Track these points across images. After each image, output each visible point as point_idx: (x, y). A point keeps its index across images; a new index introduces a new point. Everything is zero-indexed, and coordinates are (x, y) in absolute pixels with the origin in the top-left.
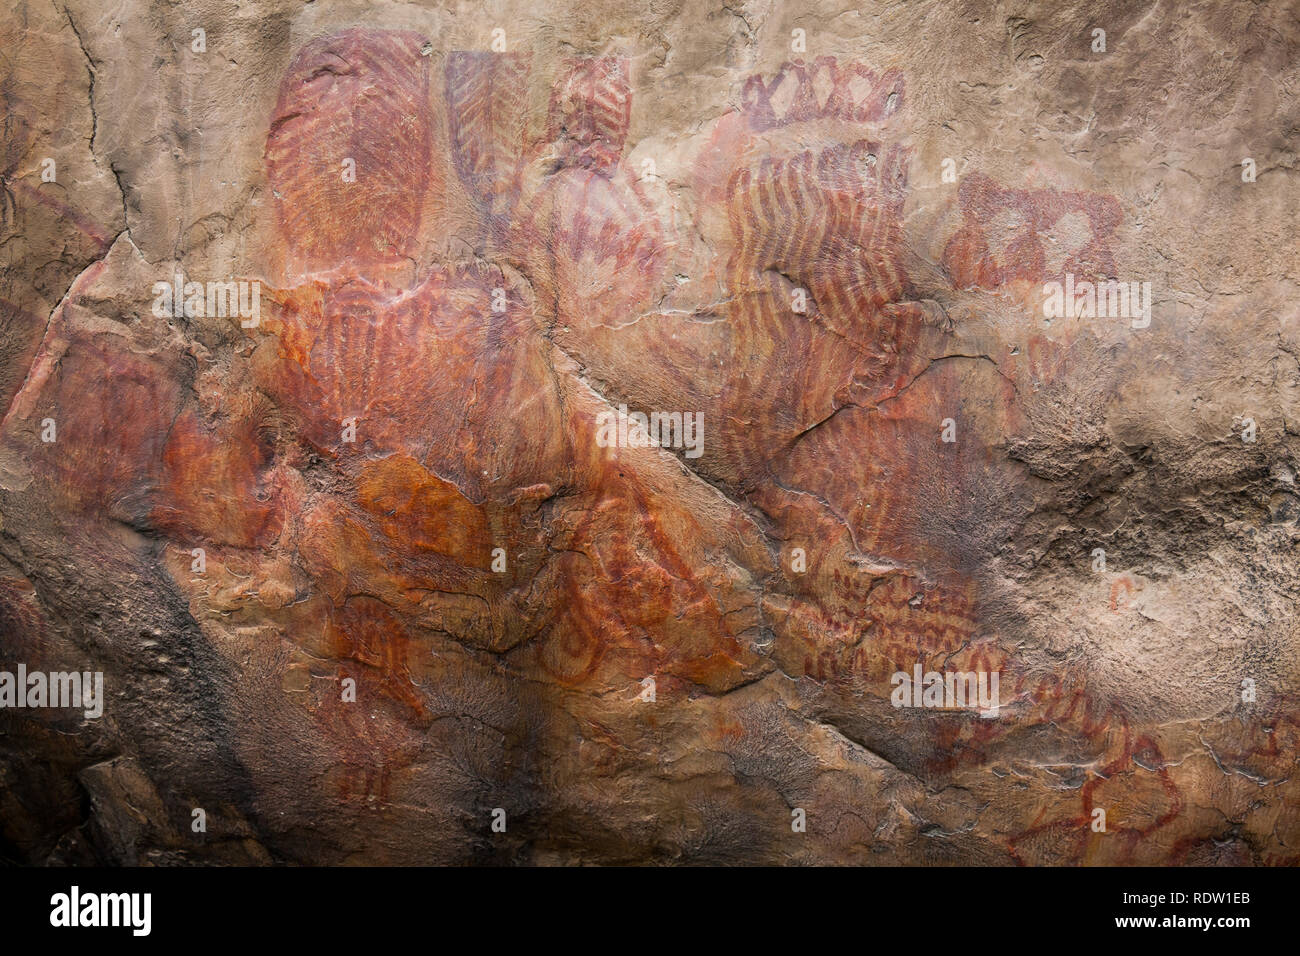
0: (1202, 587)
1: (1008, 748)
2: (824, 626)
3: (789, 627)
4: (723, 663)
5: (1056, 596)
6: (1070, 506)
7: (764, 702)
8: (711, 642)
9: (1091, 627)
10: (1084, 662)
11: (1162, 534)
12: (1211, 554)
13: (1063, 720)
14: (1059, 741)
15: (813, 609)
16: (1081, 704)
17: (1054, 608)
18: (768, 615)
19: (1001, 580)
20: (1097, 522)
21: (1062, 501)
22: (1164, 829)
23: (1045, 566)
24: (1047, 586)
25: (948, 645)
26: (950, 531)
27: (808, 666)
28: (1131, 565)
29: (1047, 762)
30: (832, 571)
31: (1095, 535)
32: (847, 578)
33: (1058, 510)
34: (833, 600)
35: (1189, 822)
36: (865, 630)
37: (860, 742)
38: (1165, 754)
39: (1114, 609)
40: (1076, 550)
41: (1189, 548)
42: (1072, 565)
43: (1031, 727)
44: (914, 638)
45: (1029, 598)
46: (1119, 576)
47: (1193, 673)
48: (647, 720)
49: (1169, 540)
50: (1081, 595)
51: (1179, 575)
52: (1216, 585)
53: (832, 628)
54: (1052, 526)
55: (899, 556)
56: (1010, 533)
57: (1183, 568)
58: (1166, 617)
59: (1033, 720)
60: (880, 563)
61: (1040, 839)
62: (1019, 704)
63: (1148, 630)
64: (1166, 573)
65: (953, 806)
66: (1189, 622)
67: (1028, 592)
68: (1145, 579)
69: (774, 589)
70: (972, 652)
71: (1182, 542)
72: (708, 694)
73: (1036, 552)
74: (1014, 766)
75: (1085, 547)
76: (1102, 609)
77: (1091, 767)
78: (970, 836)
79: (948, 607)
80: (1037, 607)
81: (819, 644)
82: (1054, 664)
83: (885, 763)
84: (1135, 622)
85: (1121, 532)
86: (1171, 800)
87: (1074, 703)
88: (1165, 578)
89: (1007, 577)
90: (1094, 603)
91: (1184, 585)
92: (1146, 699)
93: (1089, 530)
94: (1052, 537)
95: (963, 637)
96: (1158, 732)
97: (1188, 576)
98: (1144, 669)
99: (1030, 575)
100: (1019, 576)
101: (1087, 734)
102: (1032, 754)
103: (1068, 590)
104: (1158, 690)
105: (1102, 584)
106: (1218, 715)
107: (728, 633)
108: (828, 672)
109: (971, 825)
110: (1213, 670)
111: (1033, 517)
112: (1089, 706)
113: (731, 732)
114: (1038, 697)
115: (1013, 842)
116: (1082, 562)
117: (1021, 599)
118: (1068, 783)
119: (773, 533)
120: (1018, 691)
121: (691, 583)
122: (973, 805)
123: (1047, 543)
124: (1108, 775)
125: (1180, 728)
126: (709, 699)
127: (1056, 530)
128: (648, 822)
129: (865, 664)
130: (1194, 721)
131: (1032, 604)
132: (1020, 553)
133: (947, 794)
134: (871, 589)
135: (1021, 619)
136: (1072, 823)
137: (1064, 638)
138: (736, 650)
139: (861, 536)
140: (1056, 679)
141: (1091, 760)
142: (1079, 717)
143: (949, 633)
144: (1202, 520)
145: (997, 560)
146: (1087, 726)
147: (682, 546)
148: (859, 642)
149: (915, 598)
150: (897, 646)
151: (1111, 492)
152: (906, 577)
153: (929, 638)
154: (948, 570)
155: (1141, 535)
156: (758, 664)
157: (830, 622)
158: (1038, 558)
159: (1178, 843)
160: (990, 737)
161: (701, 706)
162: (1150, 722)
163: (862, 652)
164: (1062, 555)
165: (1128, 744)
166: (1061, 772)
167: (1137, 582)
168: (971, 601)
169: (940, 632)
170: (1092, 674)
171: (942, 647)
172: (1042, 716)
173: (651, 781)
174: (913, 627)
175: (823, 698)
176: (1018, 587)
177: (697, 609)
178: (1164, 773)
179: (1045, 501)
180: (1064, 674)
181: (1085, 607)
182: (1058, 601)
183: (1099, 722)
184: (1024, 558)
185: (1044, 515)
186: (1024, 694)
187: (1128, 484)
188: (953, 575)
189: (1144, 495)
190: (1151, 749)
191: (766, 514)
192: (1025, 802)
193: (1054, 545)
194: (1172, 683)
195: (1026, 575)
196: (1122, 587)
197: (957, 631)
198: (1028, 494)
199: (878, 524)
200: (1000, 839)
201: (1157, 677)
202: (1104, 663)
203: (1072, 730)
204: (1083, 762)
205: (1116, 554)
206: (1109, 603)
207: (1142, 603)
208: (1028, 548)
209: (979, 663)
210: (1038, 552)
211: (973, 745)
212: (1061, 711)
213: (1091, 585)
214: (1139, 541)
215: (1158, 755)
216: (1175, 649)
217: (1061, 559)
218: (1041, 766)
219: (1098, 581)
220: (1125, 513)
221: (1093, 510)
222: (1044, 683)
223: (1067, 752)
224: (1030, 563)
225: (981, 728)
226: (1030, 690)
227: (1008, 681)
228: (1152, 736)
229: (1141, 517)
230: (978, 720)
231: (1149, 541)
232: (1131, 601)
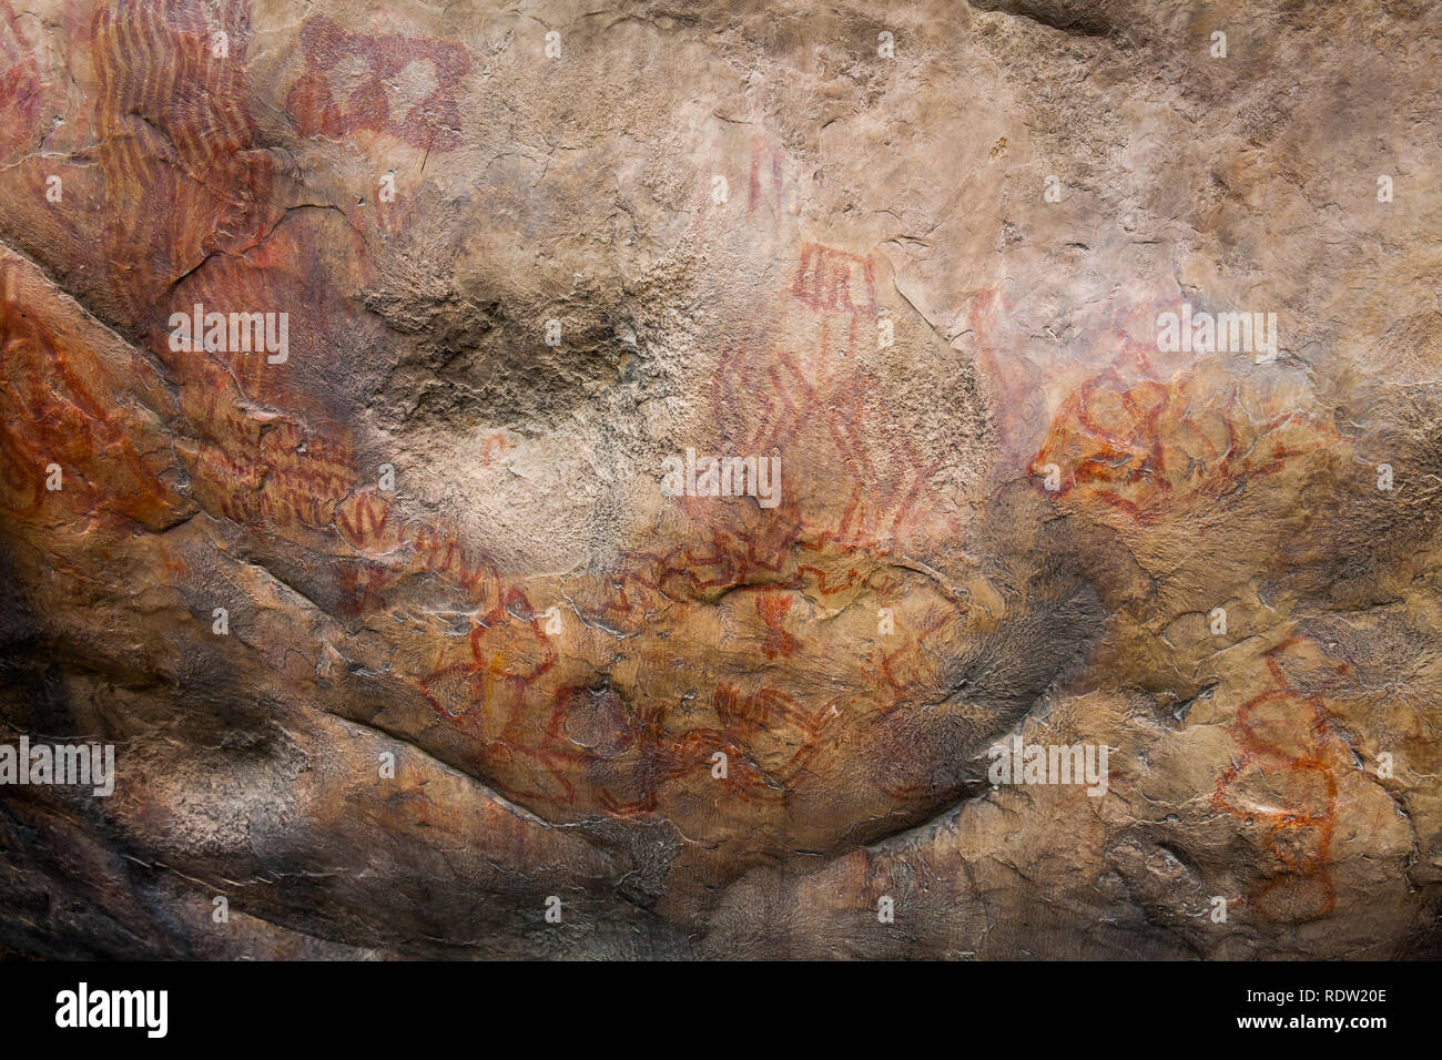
0: (566, 445)
1: (402, 595)
2: (230, 470)
3: (201, 469)
4: (152, 501)
5: (431, 449)
6: (433, 360)
7: (197, 541)
8: (137, 481)
9: (462, 480)
10: (454, 514)
11: (530, 392)
12: (574, 413)
13: (443, 570)
14: (443, 589)
15: (217, 453)
17: (429, 461)
18: (182, 458)
19: (374, 431)
20: (465, 377)
21: (424, 355)
22: (543, 677)
23: (418, 418)
24: (422, 439)
25: (336, 492)
26: (322, 381)
27: (225, 508)
28: (507, 422)
29: (437, 609)
30: (225, 417)
31: (465, 390)
32: (239, 424)
33: (421, 363)
34: (232, 445)
35: (564, 671)
36: (265, 475)
37: (286, 582)
38: (533, 606)
39: (486, 463)
40: (449, 404)
41: (555, 407)
42: (447, 419)
43: (416, 575)
44: (306, 485)
45: (403, 450)
46: (494, 431)
47: (552, 529)
48: (100, 555)
49: (537, 398)
50: (457, 449)
51: (550, 434)
52: (577, 444)
53: (237, 472)
54: (420, 380)
55: (281, 404)
56: (378, 385)
57: (553, 427)
58: (532, 473)
59: (416, 568)
60: (265, 410)
61: (445, 682)
62: (403, 552)
63: (514, 486)
64: (539, 431)
65: (370, 648)
66: (551, 479)
67: (403, 444)
68: (521, 436)
69: (181, 432)
70: (357, 500)
71: (548, 400)
72: (150, 531)
73: (407, 405)
74: (409, 611)
75: (456, 402)
76: (475, 463)
77: (474, 616)
78: (389, 676)
79: (331, 455)
80: (411, 460)
81: (229, 487)
82: (428, 514)
83: (311, 604)
84: (504, 478)
85: (490, 387)
86: (544, 650)
87: (450, 552)
88: (538, 436)
89: (381, 429)
90: (468, 457)
91: (553, 443)
92: (512, 552)
93: (458, 385)
94: (421, 390)
95: (347, 486)
96: (528, 585)
97: (557, 434)
98: (508, 523)
99: (403, 427)
100: (393, 427)
101: (467, 584)
102: (423, 601)
103: (444, 443)
104: (521, 544)
105: (478, 439)
106: (576, 570)
107: (149, 473)
108: (243, 515)
109: (387, 666)
110: (569, 526)
111: (397, 370)
112: (463, 557)
113: (177, 569)
114: (419, 546)
115: (424, 683)
116: (457, 416)
117: (396, 451)
118: (457, 630)
119: (170, 378)
120: (401, 539)
121: (107, 424)
122: (386, 647)
123: (416, 396)
124: (489, 624)
125: (543, 581)
126: (151, 536)
127: (423, 384)
128: (137, 651)
129: (271, 507)
130: (555, 575)
131: (407, 455)
132: (392, 405)
133: (363, 636)
134: (262, 435)
136: (467, 668)
137: (436, 490)
138: (160, 490)
139: (246, 383)
140: (432, 530)
141: (472, 609)
142: (456, 567)
143: (334, 480)
144: (561, 379)
145: (370, 411)
146: (465, 576)
147: (94, 388)
148: (261, 487)
149: (300, 446)
150: (292, 491)
151: (473, 347)
152: (290, 425)
153: (319, 486)
154: (325, 420)
155: (509, 392)
156: (183, 504)
157: (234, 466)
158: (409, 411)
159: (559, 691)
160: (384, 583)
161: (146, 542)
162: (517, 574)
163: (266, 496)
164: (435, 409)
165: (501, 595)
166: (449, 618)
167: (512, 438)
168: (349, 451)
169: (327, 480)
170: (462, 526)
171: (331, 495)
172: (424, 564)
173: (125, 612)
174: (302, 473)
175: (244, 539)
176: (393, 438)
177: (117, 449)
178: (535, 624)
179: (406, 354)
180: (438, 525)
181: (458, 461)
182: (433, 454)
183: (474, 572)
184: (396, 410)
185: (408, 368)
186: (405, 543)
187: (487, 341)
188: (331, 424)
189: (504, 352)
190: (519, 600)
191: (161, 359)
192: (425, 646)
193: (423, 399)
194: (534, 538)
195: (399, 427)
196: (496, 443)
197: (341, 479)
198: (390, 346)
199: (258, 372)
200: (412, 680)
201: (520, 531)
202: (472, 516)
203: (452, 579)
204: (467, 610)
205: (491, 410)
206: (482, 457)
207: (513, 459)
208: (398, 400)
209: (364, 511)
210: (409, 405)
211: (372, 589)
212: (440, 561)
213: (466, 439)
214: (509, 398)
215: (528, 606)
216: (537, 505)
217: (435, 413)
218: (432, 613)
219: (473, 436)
220: (491, 369)
221: (457, 365)
222: (422, 533)
223: (451, 600)
224: (402, 416)
225: (374, 573)
226: (410, 539)
227: (392, 529)
228: (521, 587)
229: (507, 374)
230: (371, 566)
231: (519, 398)
232: (503, 457)
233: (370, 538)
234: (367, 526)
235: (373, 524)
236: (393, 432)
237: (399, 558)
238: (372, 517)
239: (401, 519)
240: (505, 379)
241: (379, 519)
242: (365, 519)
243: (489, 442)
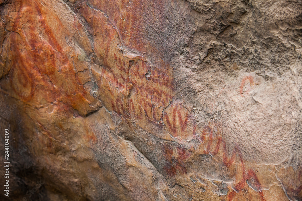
0: (285, 86)
1: (194, 166)
2: (115, 84)
3: (102, 83)
4: (81, 98)
5: (213, 81)
6: (215, 29)
7: (101, 123)
8: (74, 86)
9: (227, 101)
10: (221, 121)
11: (268, 52)
12: (291, 67)
13: (215, 154)
14: (214, 166)
15: (110, 74)
16: (221, 145)
17: (211, 89)
18: (94, 75)
19: (183, 68)
20: (233, 41)
21: (210, 26)
23: (207, 63)
24: (208, 75)
25: (163, 102)
26: (158, 38)
27: (113, 106)
28: (255, 69)
29: (212, 177)
30: (113, 55)
31: (232, 48)
32: (119, 59)
33: (209, 31)
34: (117, 71)
36: (131, 89)
37: (141, 152)
38: (261, 182)
39: (241, 93)
40: (224, 56)
41: (281, 62)
42: (222, 65)
43: (201, 155)
44: (149, 96)
45: (198, 81)
46: (248, 74)
47: (272, 136)
48: (58, 125)
49: (271, 56)
50: (227, 83)
51: (278, 78)
52: (291, 86)
53: (118, 86)
54: (208, 40)
55: (139, 49)
56: (186, 42)
57: (280, 74)
58: (264, 102)
59: (201, 151)
60: (132, 52)
62: (195, 140)
63: (255, 108)
64: (272, 76)
65: (179, 196)
66: (275, 106)
67: (198, 77)
68: (262, 78)
69: (94, 62)
70: (174, 108)
71: (277, 58)
72: (80, 115)
73: (201, 54)
74: (198, 177)
75: (228, 55)
76: (235, 92)
77: (230, 184)
79: (162, 80)
80: (202, 87)
81: (115, 94)
82: (208, 120)
83: (153, 167)
84: (250, 102)
85: (246, 48)
87: (218, 144)
88: (272, 79)
89: (187, 67)
90: (232, 88)
91: (279, 84)
92: (250, 148)
93: (229, 45)
94: (208, 47)
95: (169, 99)
96: (257, 168)
97: (281, 79)
98: (248, 130)
99: (199, 67)
100: (193, 67)
101: (227, 164)
102: (205, 172)
103: (220, 79)
104: (255, 144)
105: (238, 78)
106: (284, 163)
107: (80, 83)
108: (121, 111)
110: (281, 136)
111: (196, 34)
112: (225, 148)
113: (92, 138)
114: (203, 138)
116: (228, 63)
117: (194, 81)
118: (221, 191)
119: (90, 31)
120: (194, 133)
121: (62, 54)
122: (187, 197)
123: (206, 50)
124: (238, 190)
125: (266, 168)
126: (81, 118)
127: (210, 43)
128: (76, 183)
129: (133, 107)
130: (273, 165)
131: (199, 84)
132: (193, 54)
133: (176, 188)
134: (130, 66)
135: (193, 92)
137: (213, 106)
138: (85, 93)
139: (123, 36)
140: (210, 129)
141: (229, 180)
143: (163, 95)
144: (283, 45)
145: (182, 57)
146: (225, 159)
147: (57, 34)
148: (129, 96)
149: (147, 74)
150: (143, 99)
151: (237, 23)
152: (143, 62)
153: (156, 97)
154: (159, 60)
155: (256, 51)
156: (95, 102)
157: (117, 82)
158: (202, 58)
160: (185, 158)
161: (79, 121)
162: (253, 162)
163: (131, 101)
164: (217, 58)
165: (244, 173)
166: (218, 184)
167: (257, 79)
168: (170, 78)
169: (160, 95)
170: (225, 129)
171: (161, 103)
172: (205, 149)
173: (71, 159)
174: (148, 89)
175: (122, 124)
176: (193, 73)
177: (65, 68)
178: (261, 194)
179: (201, 25)
180: (213, 127)
181: (227, 90)
182: (213, 85)
183: (230, 157)
184: (196, 57)
185: (202, 33)
186: (196, 135)
187: (244, 20)
188: (162, 62)
189: (253, 27)
190: (253, 178)
191: (86, 21)
193: (210, 52)
194: (262, 141)
195: (196, 67)
196: (248, 81)
197: (167, 95)
198: (193, 20)
199: (129, 31)
201: (255, 135)
202: (230, 123)
203: (219, 160)
204: (226, 180)
205: (246, 62)
206: (239, 89)
207: (256, 92)
208: (197, 51)
209: (177, 114)
210: (202, 55)
211: (180, 161)
212: (213, 149)
213: (233, 78)
214: (256, 55)
215: (258, 183)
216: (265, 121)
217: (216, 60)
218: (209, 179)
219: (236, 76)
220: (247, 37)
221: (228, 33)
222: (205, 131)
223: (219, 173)
224: (198, 61)
225: (181, 151)
226: (199, 134)
227: (190, 127)
228: (254, 170)
229: (255, 40)
230: (179, 147)
231: (261, 56)
232: (251, 90)
233: (179, 130)
234: (178, 123)
235: (181, 122)
236: (193, 70)
237: (193, 144)
238: (180, 118)
239: (195, 121)
240: (254, 43)
241: (184, 120)
242: (177, 119)
243: (244, 80)
